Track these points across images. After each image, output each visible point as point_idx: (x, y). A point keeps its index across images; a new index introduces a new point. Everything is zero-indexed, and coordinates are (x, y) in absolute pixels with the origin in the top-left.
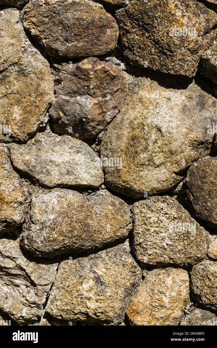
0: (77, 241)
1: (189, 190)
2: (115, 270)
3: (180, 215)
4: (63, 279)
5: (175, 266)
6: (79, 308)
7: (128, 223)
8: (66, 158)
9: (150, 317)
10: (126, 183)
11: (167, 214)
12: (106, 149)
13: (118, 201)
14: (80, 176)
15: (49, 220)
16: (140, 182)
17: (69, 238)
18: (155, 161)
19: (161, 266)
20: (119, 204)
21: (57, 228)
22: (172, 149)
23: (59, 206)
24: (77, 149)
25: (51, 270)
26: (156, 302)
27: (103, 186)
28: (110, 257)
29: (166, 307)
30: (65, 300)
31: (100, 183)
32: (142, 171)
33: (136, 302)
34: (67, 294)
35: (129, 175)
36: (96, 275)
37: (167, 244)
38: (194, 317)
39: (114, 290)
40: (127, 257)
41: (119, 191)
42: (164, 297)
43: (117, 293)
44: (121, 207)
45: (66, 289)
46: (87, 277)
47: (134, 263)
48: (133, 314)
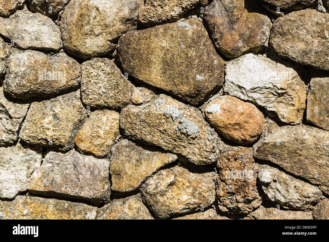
0: (40, 87)
1: (119, 54)
2: (67, 109)
3: (113, 72)
4: (32, 115)
5: (110, 108)
6: (41, 136)
7: (77, 76)
8: (36, 28)
9: (91, 144)
10: (75, 47)
11: (103, 70)
12: (63, 23)
13: (71, 60)
14: (45, 41)
15: (20, 71)
16: (85, 47)
17: (35, 85)
18: (95, 32)
19: (100, 108)
20: (72, 63)
21: (26, 77)
22: (106, 23)
23: (28, 62)
24: (44, 22)
25: (24, 108)
26: (95, 133)
27: (62, 50)
28: (65, 101)
29: (101, 137)
30: (32, 130)
31: (59, 47)
32: (86, 38)
33: (82, 133)
34: (34, 125)
35: (77, 41)
36: (54, 113)
37: (103, 92)
38: (120, 145)
39: (66, 123)
40: (76, 101)
41: (72, 54)
42: (100, 130)
43: (68, 126)
44: (73, 65)
45: (33, 121)
46: (48, 114)
47: (81, 105)
48: (79, 141)
